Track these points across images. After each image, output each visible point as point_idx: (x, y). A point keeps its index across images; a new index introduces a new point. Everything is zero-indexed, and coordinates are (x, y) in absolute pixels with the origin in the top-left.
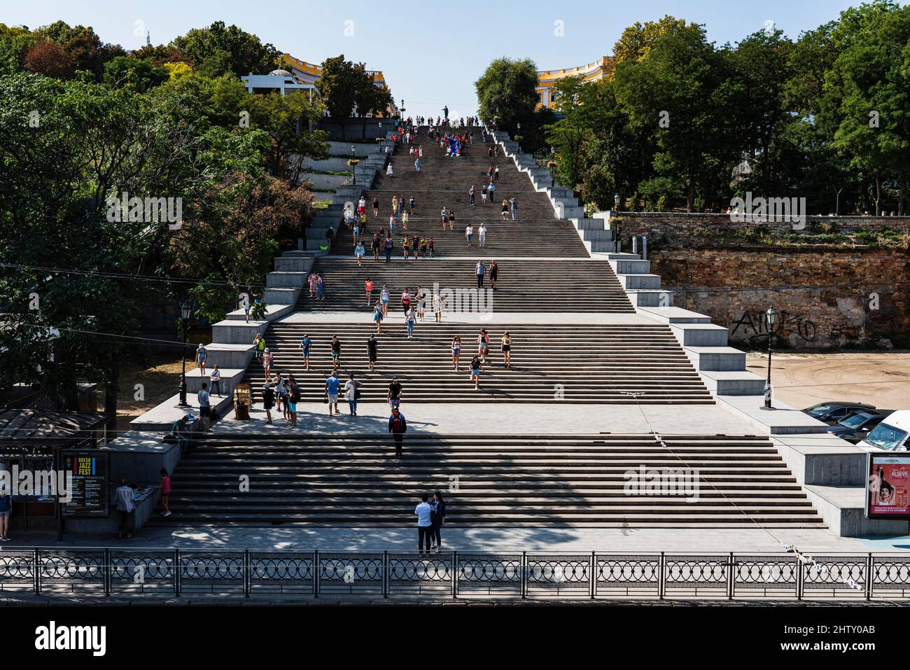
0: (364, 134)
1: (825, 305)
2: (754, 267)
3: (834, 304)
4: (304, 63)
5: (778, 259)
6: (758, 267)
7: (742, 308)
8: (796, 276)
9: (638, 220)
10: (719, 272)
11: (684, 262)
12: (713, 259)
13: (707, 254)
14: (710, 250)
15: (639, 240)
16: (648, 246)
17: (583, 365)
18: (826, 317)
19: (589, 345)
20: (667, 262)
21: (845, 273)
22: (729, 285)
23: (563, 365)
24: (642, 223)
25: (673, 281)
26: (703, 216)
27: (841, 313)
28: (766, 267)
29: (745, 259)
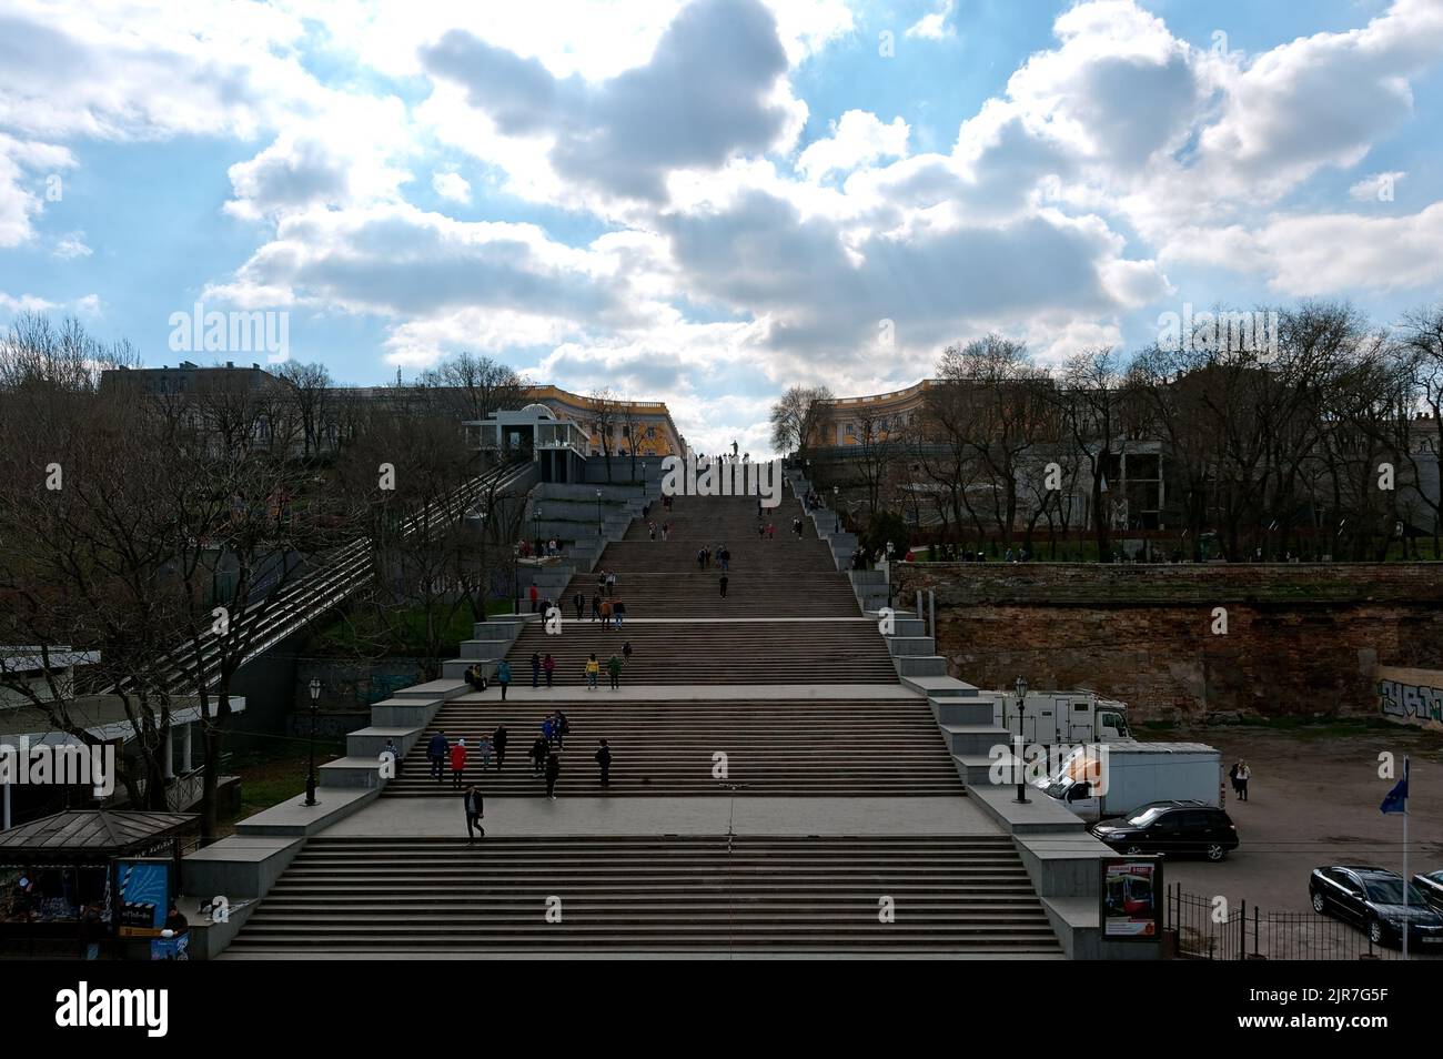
0: (633, 475)
1: (1155, 671)
2: (1066, 627)
3: (1167, 669)
4: (572, 395)
5: (1094, 616)
6: (1071, 627)
7: (1053, 676)
8: (1118, 636)
9: (923, 572)
10: (1024, 633)
11: (980, 621)
12: (1015, 618)
13: (1009, 611)
14: (1012, 606)
15: (925, 595)
16: (936, 602)
17: (812, 749)
18: (1156, 686)
19: (825, 724)
20: (960, 621)
21: (1177, 633)
22: (1036, 649)
23: (788, 749)
24: (929, 576)
25: (968, 644)
26: (1002, 566)
27: (1175, 681)
28: (1081, 626)
29: (1054, 617)
